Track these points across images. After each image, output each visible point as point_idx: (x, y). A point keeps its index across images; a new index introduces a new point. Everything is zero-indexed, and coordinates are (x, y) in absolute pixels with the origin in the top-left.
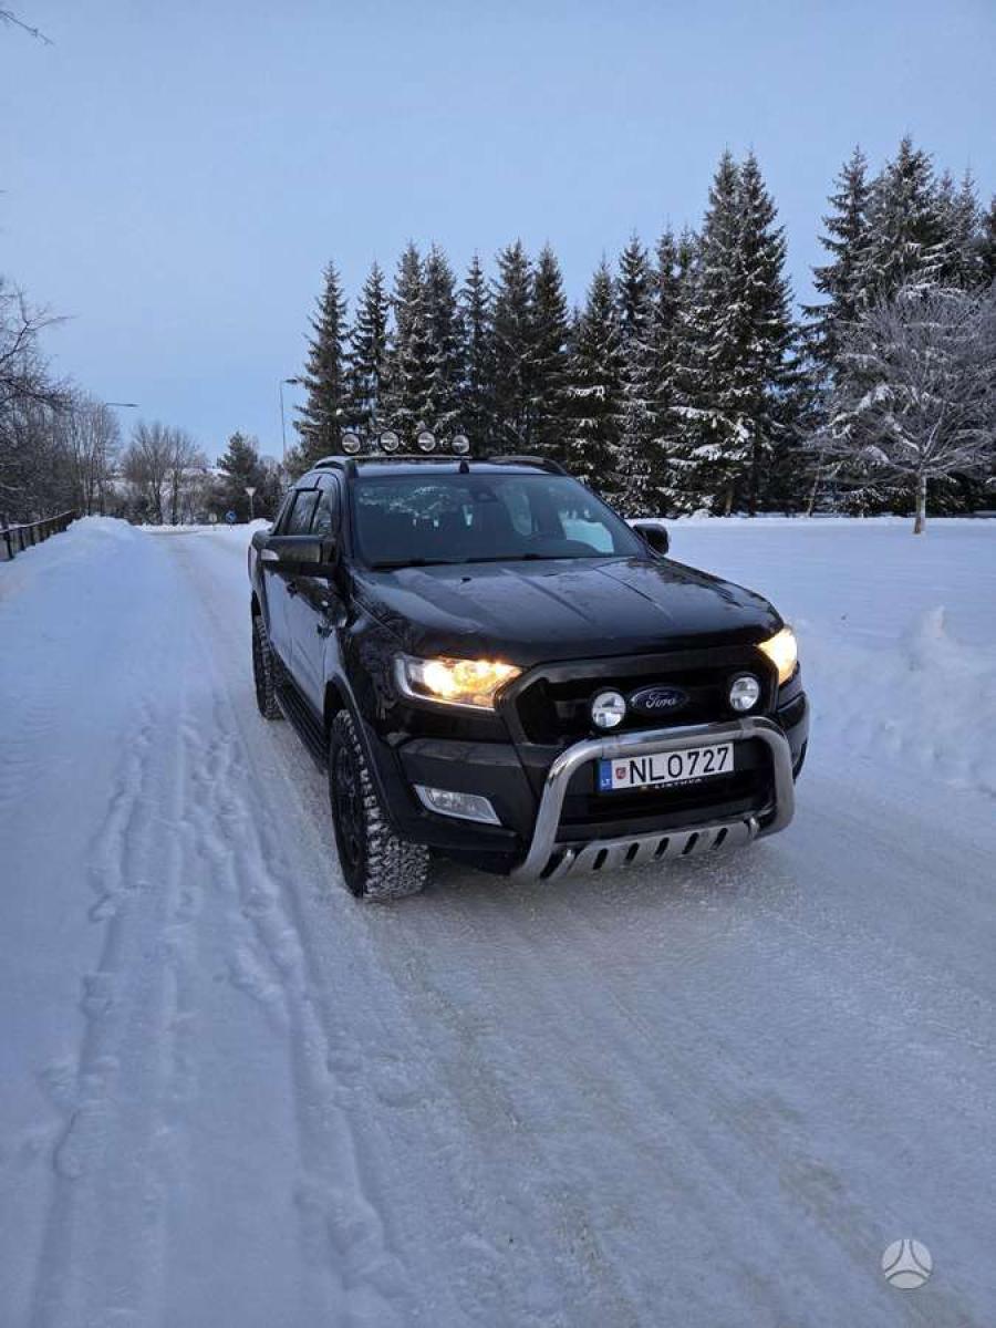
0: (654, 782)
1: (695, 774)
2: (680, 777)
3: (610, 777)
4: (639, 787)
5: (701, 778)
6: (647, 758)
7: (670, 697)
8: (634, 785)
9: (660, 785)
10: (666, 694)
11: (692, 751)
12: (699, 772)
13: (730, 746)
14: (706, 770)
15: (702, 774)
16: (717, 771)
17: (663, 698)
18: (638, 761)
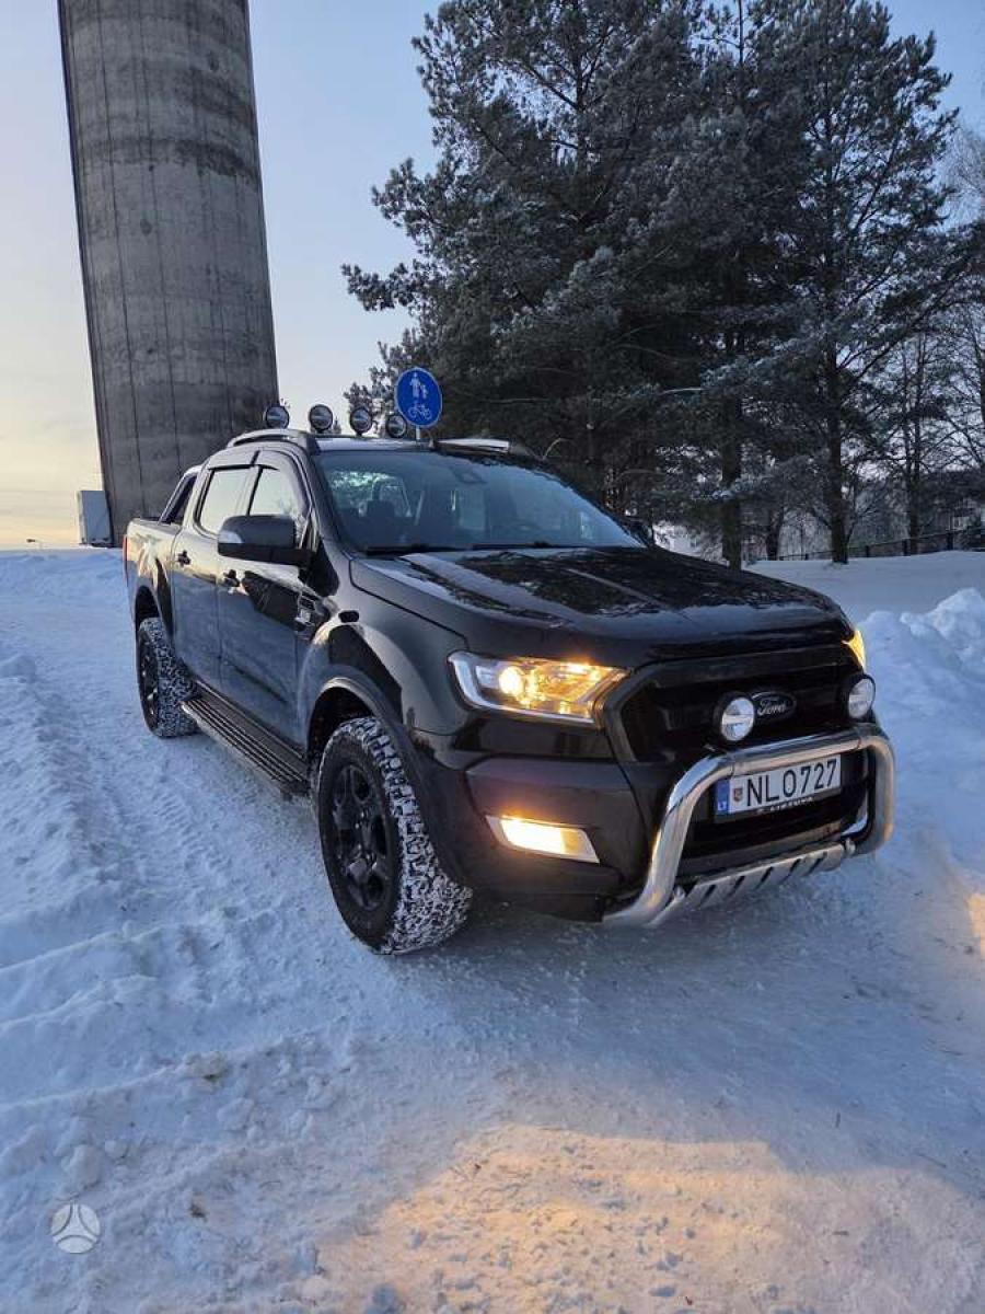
0: (770, 803)
1: (807, 792)
2: (794, 796)
3: (727, 799)
4: (755, 810)
5: (813, 796)
6: (764, 775)
7: (779, 703)
8: (751, 807)
9: (775, 806)
10: (776, 699)
11: (805, 765)
12: (810, 790)
13: (838, 759)
14: (817, 787)
15: (813, 792)
16: (826, 788)
17: (773, 703)
18: (755, 779)
